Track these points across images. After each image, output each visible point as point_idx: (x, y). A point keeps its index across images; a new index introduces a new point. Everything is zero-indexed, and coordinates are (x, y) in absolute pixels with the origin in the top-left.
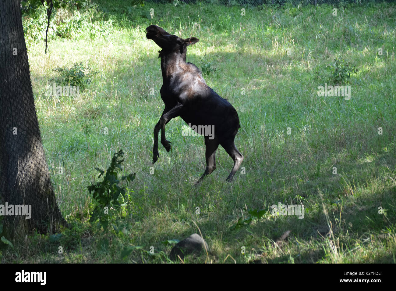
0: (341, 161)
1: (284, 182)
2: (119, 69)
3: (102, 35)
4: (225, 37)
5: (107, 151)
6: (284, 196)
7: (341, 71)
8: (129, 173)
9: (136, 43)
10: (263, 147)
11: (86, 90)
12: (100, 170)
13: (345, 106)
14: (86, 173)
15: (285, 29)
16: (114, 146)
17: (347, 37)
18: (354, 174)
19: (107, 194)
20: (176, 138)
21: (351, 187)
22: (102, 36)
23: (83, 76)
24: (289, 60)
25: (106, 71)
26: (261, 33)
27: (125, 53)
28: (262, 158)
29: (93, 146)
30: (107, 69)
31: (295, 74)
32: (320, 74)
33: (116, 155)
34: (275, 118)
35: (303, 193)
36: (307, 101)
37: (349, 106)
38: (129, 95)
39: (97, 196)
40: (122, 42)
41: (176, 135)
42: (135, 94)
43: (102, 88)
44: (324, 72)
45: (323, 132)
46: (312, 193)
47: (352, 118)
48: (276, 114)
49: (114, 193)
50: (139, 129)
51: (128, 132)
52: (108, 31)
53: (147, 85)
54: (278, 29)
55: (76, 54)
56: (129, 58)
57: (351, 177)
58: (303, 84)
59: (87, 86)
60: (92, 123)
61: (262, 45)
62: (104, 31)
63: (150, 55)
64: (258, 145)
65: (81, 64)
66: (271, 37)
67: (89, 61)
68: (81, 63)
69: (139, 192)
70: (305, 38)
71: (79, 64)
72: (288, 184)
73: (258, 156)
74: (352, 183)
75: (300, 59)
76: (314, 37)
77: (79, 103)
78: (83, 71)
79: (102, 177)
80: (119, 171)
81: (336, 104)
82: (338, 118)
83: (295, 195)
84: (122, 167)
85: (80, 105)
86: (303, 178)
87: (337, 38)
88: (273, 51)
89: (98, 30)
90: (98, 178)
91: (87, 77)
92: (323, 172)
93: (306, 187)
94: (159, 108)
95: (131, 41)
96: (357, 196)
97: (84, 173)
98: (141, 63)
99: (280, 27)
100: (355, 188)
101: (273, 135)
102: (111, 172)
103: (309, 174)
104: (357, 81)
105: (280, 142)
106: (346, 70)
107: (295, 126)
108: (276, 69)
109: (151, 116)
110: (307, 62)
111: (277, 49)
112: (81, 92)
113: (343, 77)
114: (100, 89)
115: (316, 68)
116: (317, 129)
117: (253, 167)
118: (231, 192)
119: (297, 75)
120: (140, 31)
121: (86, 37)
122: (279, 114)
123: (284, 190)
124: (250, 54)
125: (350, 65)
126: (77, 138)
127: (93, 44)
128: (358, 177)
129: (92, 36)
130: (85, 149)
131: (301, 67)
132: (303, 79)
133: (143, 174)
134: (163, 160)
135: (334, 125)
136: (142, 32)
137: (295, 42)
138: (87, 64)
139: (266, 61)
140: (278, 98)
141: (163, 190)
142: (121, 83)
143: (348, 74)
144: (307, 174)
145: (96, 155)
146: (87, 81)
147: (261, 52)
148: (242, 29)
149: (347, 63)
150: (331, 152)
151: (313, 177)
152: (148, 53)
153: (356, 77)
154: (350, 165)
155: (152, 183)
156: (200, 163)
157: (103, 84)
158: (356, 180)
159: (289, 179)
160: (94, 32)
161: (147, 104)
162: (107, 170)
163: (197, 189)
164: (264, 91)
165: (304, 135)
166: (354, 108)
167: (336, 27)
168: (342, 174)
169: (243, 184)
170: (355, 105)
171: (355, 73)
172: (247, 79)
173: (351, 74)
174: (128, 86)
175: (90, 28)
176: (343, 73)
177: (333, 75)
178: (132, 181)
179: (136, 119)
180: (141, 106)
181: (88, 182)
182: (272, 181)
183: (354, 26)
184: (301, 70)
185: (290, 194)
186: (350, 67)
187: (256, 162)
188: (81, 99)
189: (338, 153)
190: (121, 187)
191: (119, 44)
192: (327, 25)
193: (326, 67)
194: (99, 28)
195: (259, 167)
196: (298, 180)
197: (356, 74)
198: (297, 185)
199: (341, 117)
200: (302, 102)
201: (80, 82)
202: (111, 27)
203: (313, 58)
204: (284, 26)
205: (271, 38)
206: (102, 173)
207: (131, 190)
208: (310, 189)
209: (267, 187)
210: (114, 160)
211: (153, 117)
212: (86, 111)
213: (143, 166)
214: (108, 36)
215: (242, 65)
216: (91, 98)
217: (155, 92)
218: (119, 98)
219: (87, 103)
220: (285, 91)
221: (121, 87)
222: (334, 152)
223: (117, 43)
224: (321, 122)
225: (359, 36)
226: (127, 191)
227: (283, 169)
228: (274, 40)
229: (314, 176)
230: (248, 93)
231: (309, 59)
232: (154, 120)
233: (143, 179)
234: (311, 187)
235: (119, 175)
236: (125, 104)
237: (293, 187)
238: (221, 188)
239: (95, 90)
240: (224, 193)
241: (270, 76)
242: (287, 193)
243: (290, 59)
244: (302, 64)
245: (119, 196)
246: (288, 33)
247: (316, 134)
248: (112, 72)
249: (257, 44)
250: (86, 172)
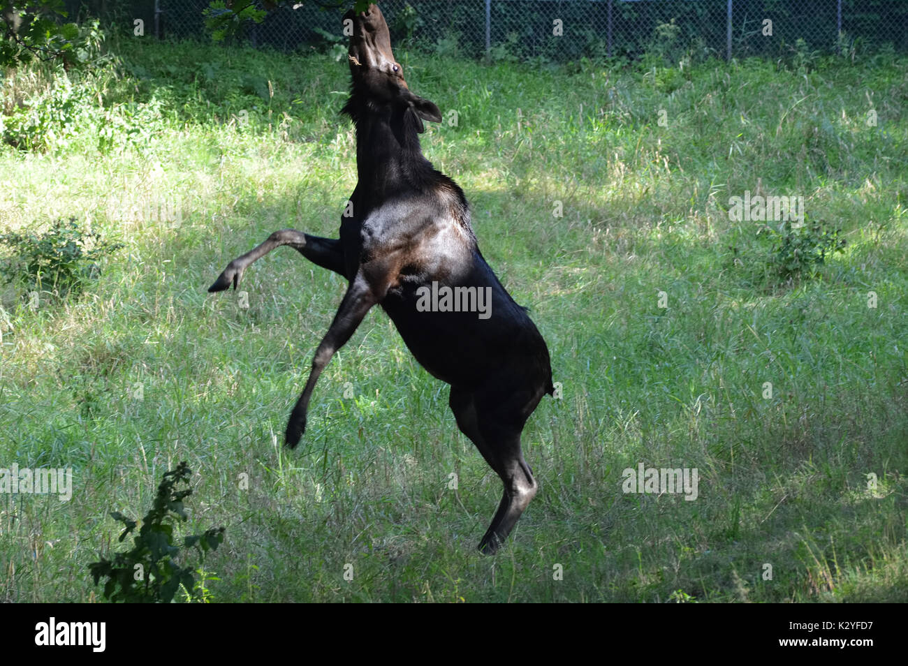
0: (799, 497)
1: (639, 553)
2: (178, 236)
3: (130, 141)
4: (475, 149)
5: (143, 466)
6: (639, 592)
7: (799, 245)
8: (205, 528)
9: (227, 164)
10: (581, 457)
11: (86, 294)
12: (125, 518)
13: (811, 341)
14: (84, 528)
15: (643, 128)
16: (164, 453)
17: (815, 150)
18: (836, 532)
19: (144, 585)
20: (337, 431)
21: (828, 569)
22: (132, 144)
23: (78, 256)
24: (655, 212)
25: (142, 242)
26: (575, 137)
27: (196, 193)
28: (579, 486)
29: (106, 453)
30: (146, 236)
31: (671, 252)
32: (741, 252)
33: (170, 478)
34: (616, 376)
35: (694, 583)
36: (705, 328)
37: (822, 341)
38: (206, 309)
39: (115, 593)
40: (186, 160)
41: (337, 422)
42: (223, 305)
43: (130, 291)
44: (751, 247)
45: (750, 414)
46: (717, 585)
47: (831, 375)
48: (617, 362)
49: (163, 582)
50: (234, 403)
51: (204, 412)
52: (148, 131)
53: (257, 282)
54: (624, 127)
55: (60, 195)
56: (207, 205)
57: (826, 541)
58: (692, 279)
59: (89, 284)
60: (103, 388)
61: (578, 170)
62: (138, 131)
63: (266, 200)
64: (568, 452)
65: (71, 224)
66: (604, 150)
67: (96, 215)
68: (72, 220)
69: (234, 582)
70: (698, 153)
71: (67, 222)
72: (649, 560)
73: (567, 480)
74: (828, 556)
75: (684, 211)
76: (723, 148)
77: (65, 331)
78: (78, 243)
79: (131, 538)
80: (179, 521)
81: (785, 335)
82: (792, 376)
83: (671, 591)
84: (185, 509)
85: (70, 337)
86: (692, 541)
87: (788, 151)
88: (609, 189)
89: (121, 127)
90: (118, 541)
91: (89, 259)
92: (747, 526)
93: (701, 567)
94: (292, 346)
95: (213, 160)
96: (842, 594)
97: (81, 526)
98: (241, 221)
99: (629, 122)
100: (838, 571)
101: (609, 423)
102: (155, 524)
103: (710, 530)
104: (845, 273)
105: (628, 441)
106: (814, 241)
107: (670, 398)
108: (618, 237)
109: (267, 369)
110: (704, 220)
111: (621, 182)
112: (72, 301)
113: (804, 261)
114: (126, 292)
115: (731, 236)
116: (731, 405)
117: (553, 513)
118: (490, 581)
119: (676, 255)
120: (239, 131)
121: (88, 148)
122: (626, 365)
123: (641, 574)
124: (546, 195)
125: (825, 228)
126: (60, 428)
127: (105, 167)
128: (848, 542)
129: (105, 144)
130: (83, 459)
131: (687, 233)
132: (694, 267)
133: (244, 530)
134: (301, 490)
135: (780, 397)
136: (244, 134)
137: (672, 164)
138: (89, 221)
139: (590, 217)
140: (623, 320)
141: (301, 576)
142: (185, 276)
143: (820, 254)
144: (703, 531)
145: (115, 476)
146: (90, 269)
147: (575, 190)
148: (523, 125)
149: (817, 221)
150: (772, 470)
151: (722, 539)
152: (260, 193)
153: (842, 262)
154: (825, 508)
155: (270, 555)
156: (404, 500)
157: (134, 280)
158: (840, 549)
159: (653, 546)
160: (110, 135)
161: (256, 335)
162: (145, 520)
163: (397, 574)
164: (585, 298)
165: (695, 423)
166: (835, 349)
167: (785, 121)
168: (801, 532)
169: (524, 559)
170: (838, 340)
171: (838, 249)
172: (537, 266)
173: (827, 254)
174: (203, 283)
175: (99, 122)
176: (806, 250)
177: (776, 254)
178: (215, 549)
179: (227, 376)
180: (242, 339)
181: (91, 552)
182: (605, 552)
183: (836, 120)
184: (688, 242)
185: (657, 586)
186: (824, 233)
187: (560, 498)
188: (72, 320)
189: (791, 472)
190: (183, 565)
191: (180, 167)
192: (762, 115)
193: (758, 233)
194: (124, 123)
195: (569, 510)
196: (680, 548)
197: (843, 252)
198: (677, 561)
199: (800, 373)
200: (690, 331)
201: (68, 272)
202: (156, 120)
203: (721, 208)
204: (642, 118)
205: (604, 153)
206: (131, 526)
207: (210, 576)
208: (713, 574)
209: (593, 567)
210: (164, 490)
211: (272, 370)
212: (85, 353)
213: (246, 508)
214: (149, 145)
215: (523, 227)
216: (101, 318)
217: (281, 301)
218: (179, 317)
219: (90, 332)
220: (642, 301)
221: (185, 287)
222: (778, 472)
223: (173, 165)
224: (744, 388)
225: (849, 146)
226: (200, 578)
227: (638, 518)
228: (613, 157)
229: (724, 538)
230: (540, 305)
231: (711, 212)
232: (276, 378)
233: (244, 545)
234: (716, 567)
235: (179, 534)
236: (194, 335)
237: (665, 568)
238: (464, 570)
239: (110, 296)
240: (471, 583)
241: (601, 258)
242: (649, 583)
243: (658, 211)
244: (690, 226)
245: (177, 593)
246: (651, 137)
247: (729, 419)
248: (158, 243)
249: (565, 169)
250: (86, 524)
